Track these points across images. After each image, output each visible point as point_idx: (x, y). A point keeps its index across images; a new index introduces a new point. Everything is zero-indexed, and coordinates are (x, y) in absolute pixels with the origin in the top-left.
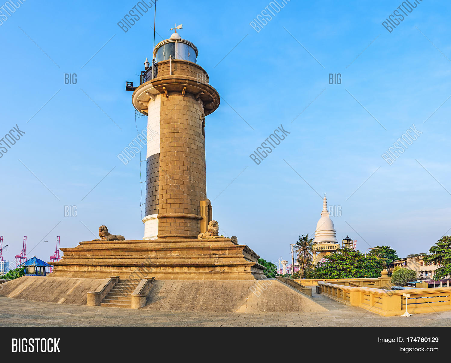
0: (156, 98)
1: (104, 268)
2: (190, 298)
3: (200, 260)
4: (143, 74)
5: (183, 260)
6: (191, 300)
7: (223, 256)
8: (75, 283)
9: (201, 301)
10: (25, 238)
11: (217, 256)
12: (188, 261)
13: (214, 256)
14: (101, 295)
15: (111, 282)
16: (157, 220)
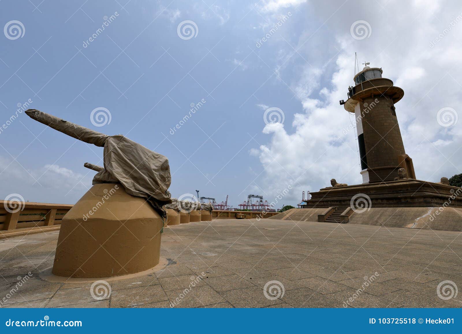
0: (357, 104)
1: (332, 202)
2: (376, 218)
3: (390, 195)
4: (349, 94)
5: (378, 195)
6: (376, 219)
7: (406, 191)
8: (315, 211)
9: (383, 219)
10: (304, 192)
11: (402, 192)
12: (381, 196)
13: (400, 192)
14: (325, 216)
15: (332, 209)
16: (368, 173)
